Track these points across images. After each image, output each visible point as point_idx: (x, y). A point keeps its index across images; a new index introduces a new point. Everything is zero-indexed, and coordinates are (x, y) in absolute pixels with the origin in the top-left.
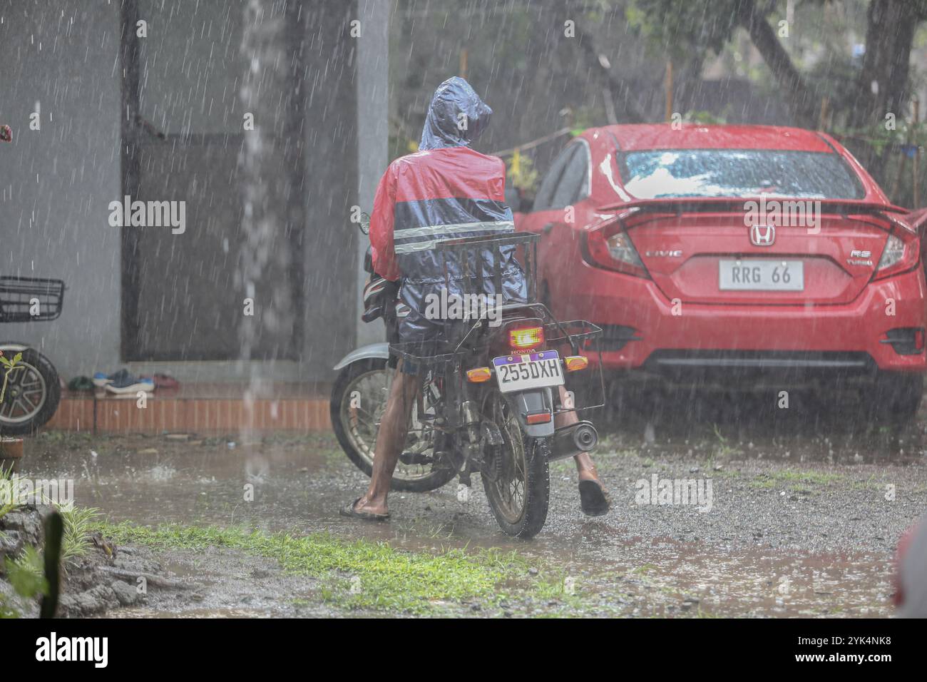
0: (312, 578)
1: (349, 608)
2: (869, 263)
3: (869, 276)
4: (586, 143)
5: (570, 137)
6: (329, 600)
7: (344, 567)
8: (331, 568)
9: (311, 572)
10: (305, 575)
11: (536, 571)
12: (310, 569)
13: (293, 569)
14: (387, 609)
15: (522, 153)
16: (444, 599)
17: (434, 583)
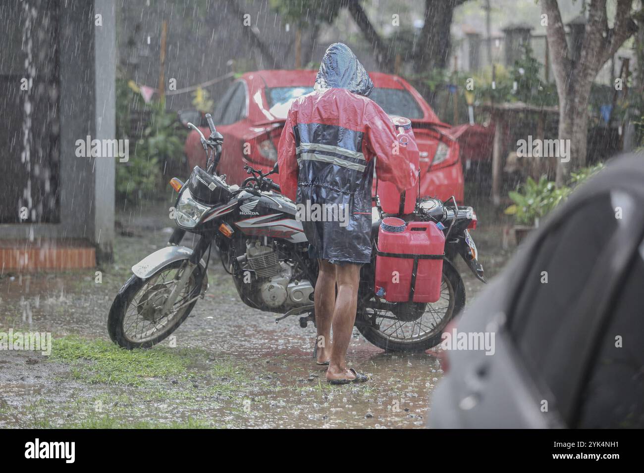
0: (67, 364)
1: (92, 383)
2: (427, 160)
3: (427, 169)
4: (245, 82)
5: (233, 79)
6: (78, 378)
7: (88, 356)
8: (80, 357)
9: (66, 360)
10: (62, 362)
11: (213, 358)
12: (65, 358)
13: (54, 358)
14: (117, 383)
15: (203, 88)
16: (154, 377)
17: (147, 366)
